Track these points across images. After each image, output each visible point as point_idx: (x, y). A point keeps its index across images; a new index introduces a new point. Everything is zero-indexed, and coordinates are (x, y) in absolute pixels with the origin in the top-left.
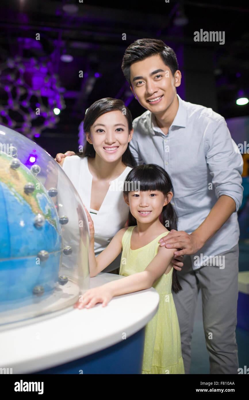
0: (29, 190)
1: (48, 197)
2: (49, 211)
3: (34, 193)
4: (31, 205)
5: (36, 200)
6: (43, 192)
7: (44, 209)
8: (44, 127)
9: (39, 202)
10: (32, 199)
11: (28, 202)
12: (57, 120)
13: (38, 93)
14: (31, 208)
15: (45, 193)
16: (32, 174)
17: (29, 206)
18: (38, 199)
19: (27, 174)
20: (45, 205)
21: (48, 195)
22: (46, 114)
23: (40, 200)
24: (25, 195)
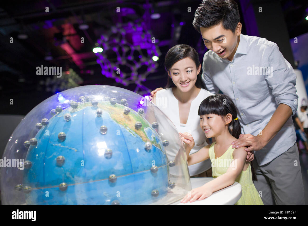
0: (138, 127)
1: (152, 129)
2: (154, 138)
3: (142, 128)
4: (141, 137)
5: (144, 132)
6: (148, 126)
7: (151, 138)
8: (147, 73)
9: (146, 133)
10: (141, 132)
11: (139, 135)
12: (156, 66)
13: (138, 48)
14: (141, 139)
15: (150, 127)
16: (139, 115)
17: (140, 137)
18: (145, 132)
19: (135, 116)
20: (151, 135)
21: (152, 128)
22: (148, 62)
23: (147, 132)
24: (136, 130)
